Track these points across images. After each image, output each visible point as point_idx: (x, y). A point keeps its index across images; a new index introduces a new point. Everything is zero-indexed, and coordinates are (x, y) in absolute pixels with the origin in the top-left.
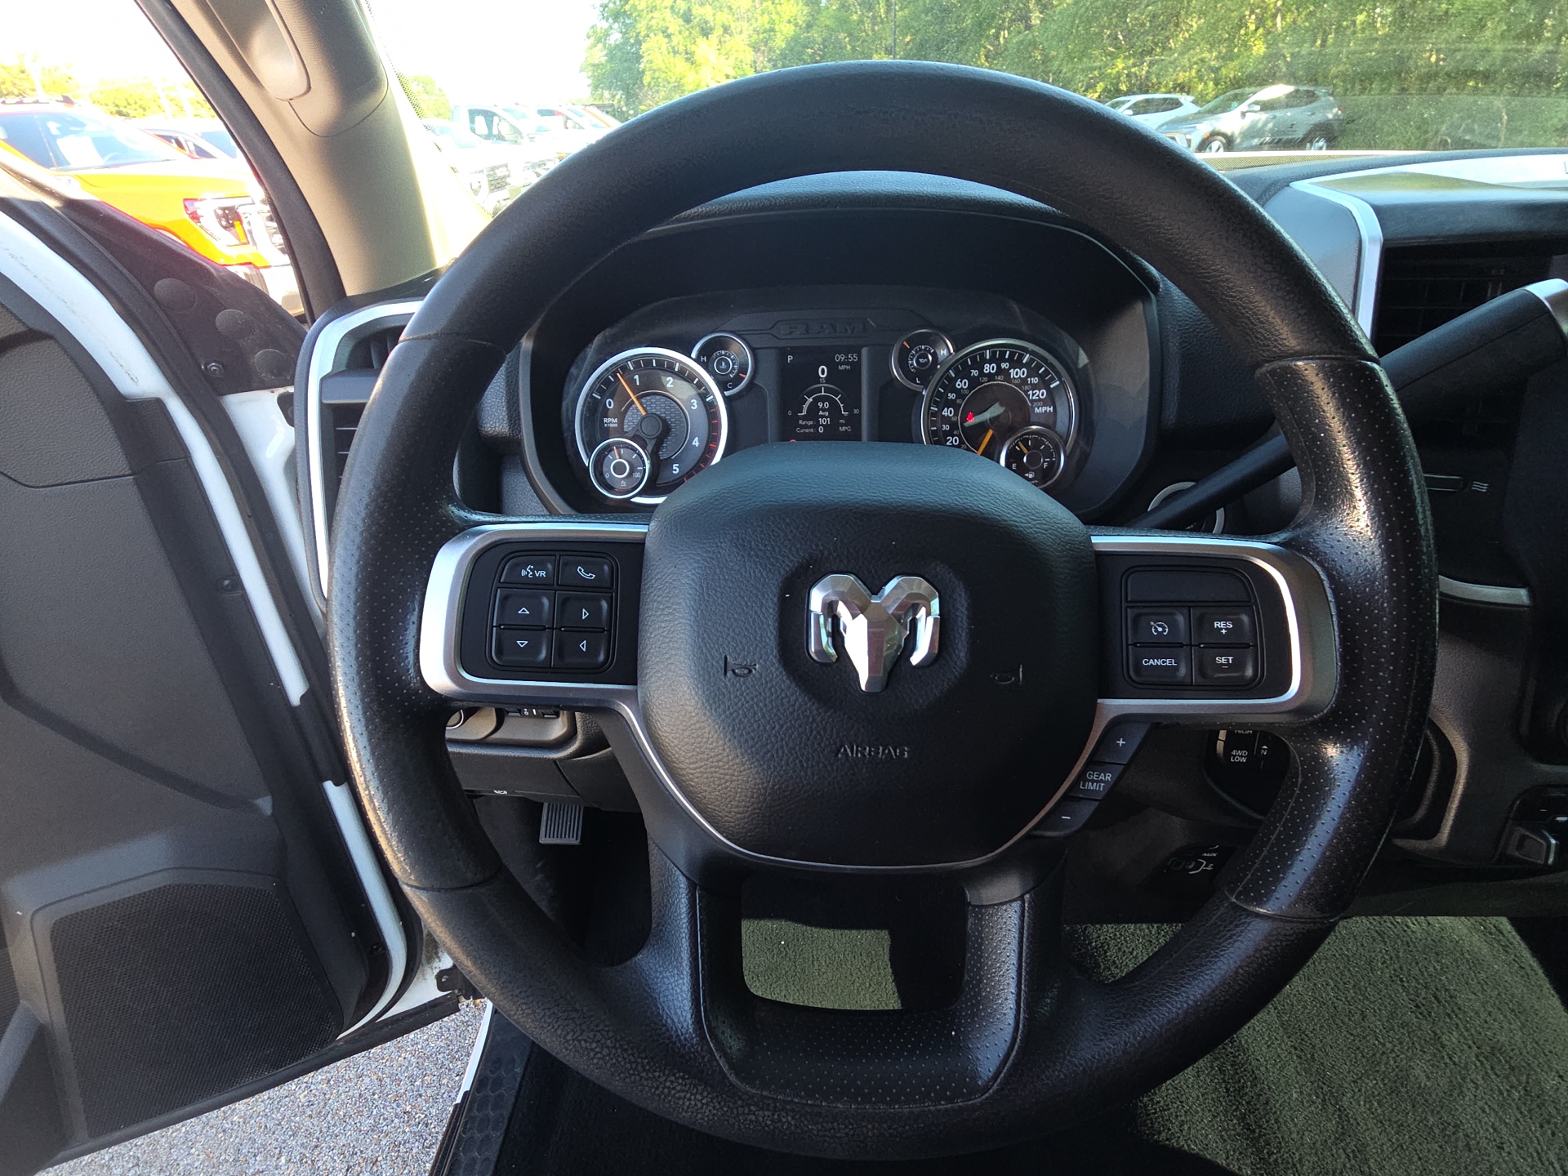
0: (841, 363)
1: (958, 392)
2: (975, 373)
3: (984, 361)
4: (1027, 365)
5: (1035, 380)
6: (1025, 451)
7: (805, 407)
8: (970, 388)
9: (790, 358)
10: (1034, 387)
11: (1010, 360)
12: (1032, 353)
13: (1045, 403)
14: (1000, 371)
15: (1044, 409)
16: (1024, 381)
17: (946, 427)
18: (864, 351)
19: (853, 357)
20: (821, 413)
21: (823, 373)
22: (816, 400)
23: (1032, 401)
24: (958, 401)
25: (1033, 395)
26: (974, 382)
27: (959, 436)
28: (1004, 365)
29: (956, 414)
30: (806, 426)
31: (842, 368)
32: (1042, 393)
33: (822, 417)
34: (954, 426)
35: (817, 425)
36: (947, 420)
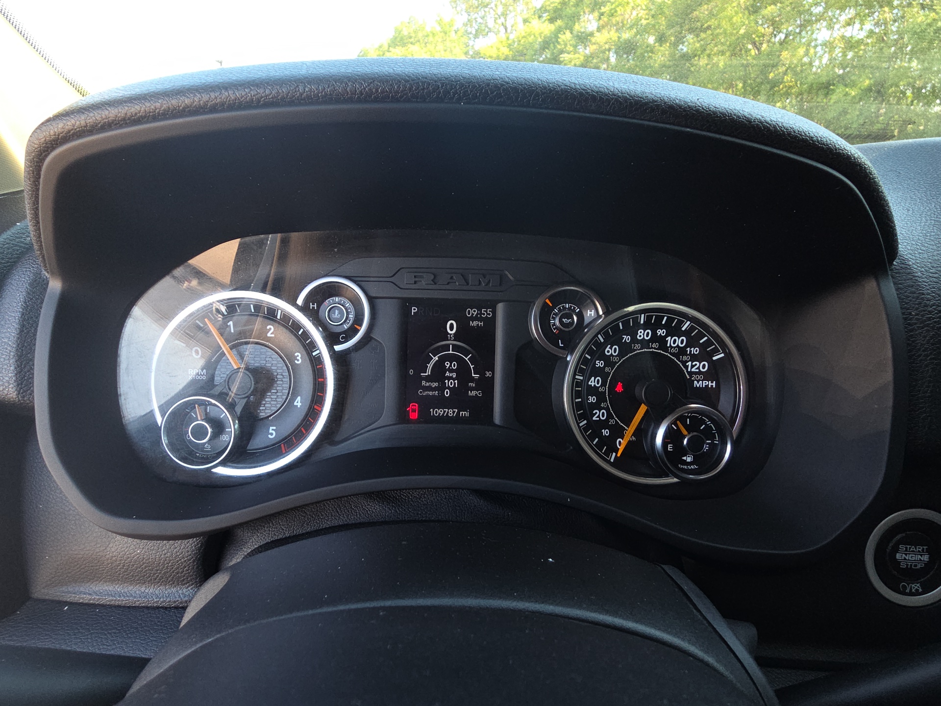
0: (473, 319)
1: (608, 360)
2: (627, 338)
3: (637, 325)
4: (687, 333)
5: (695, 351)
6: (685, 432)
7: (430, 366)
8: (620, 355)
9: (414, 310)
10: (694, 358)
11: (667, 326)
12: (693, 319)
13: (707, 376)
14: (655, 338)
15: (705, 383)
16: (682, 351)
17: (592, 399)
18: (500, 307)
19: (486, 313)
20: (447, 374)
21: (451, 329)
22: (442, 360)
23: (691, 373)
24: (607, 369)
25: (692, 366)
26: (625, 349)
27: (607, 409)
28: (660, 332)
29: (604, 384)
30: (430, 389)
31: (474, 324)
32: (703, 366)
33: (449, 378)
34: (601, 397)
35: (442, 388)
36: (593, 391)
